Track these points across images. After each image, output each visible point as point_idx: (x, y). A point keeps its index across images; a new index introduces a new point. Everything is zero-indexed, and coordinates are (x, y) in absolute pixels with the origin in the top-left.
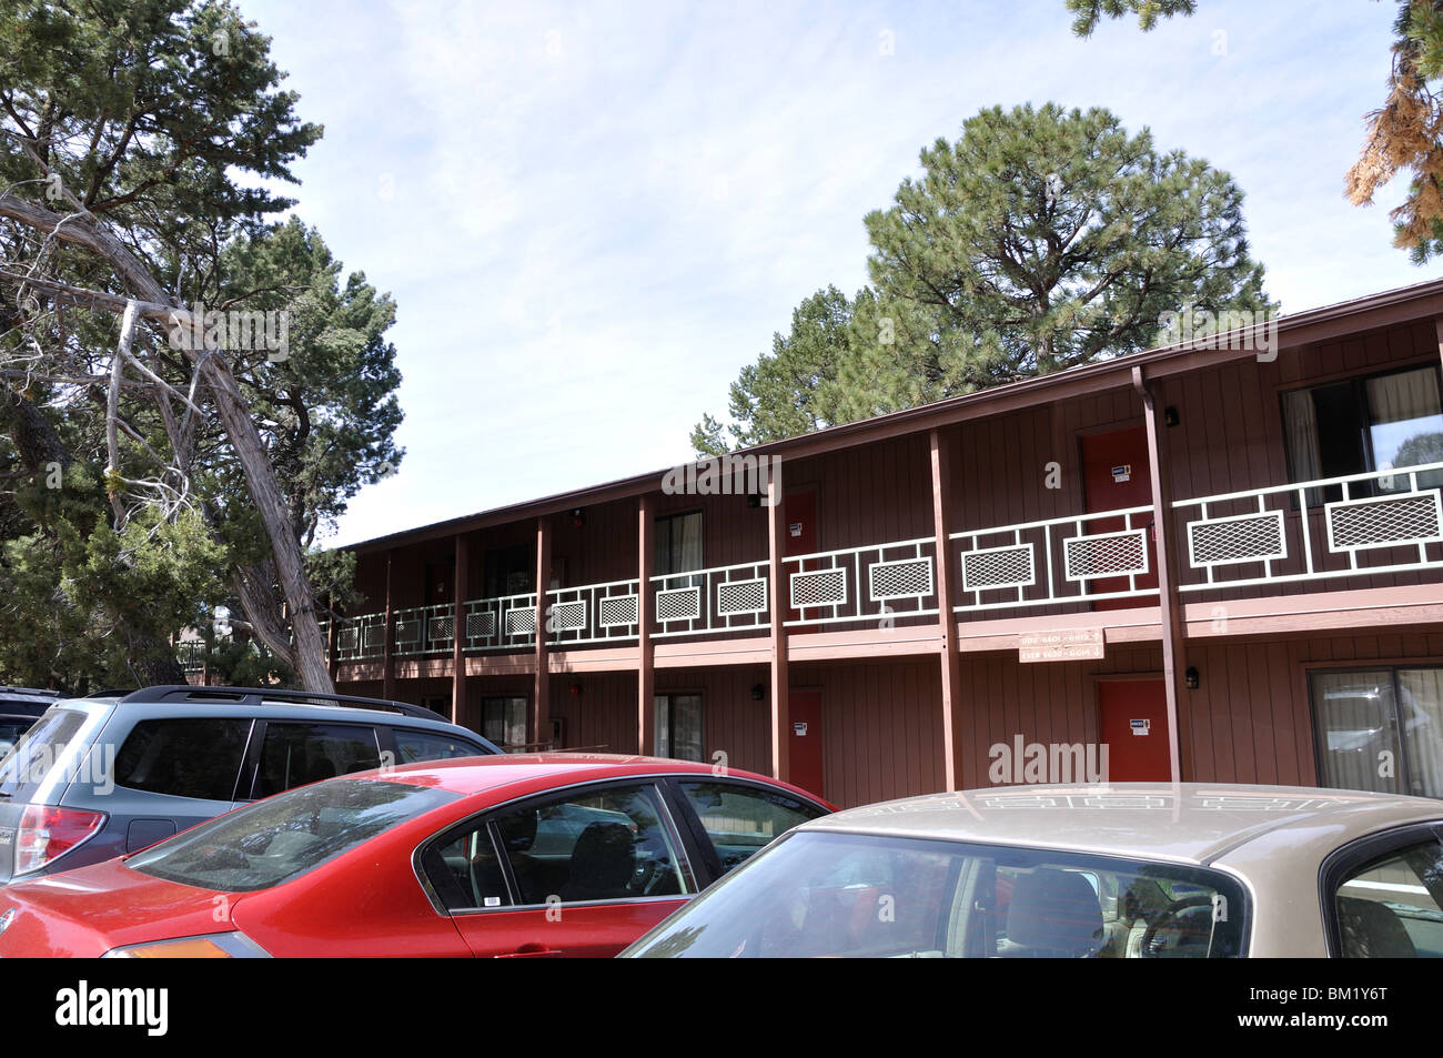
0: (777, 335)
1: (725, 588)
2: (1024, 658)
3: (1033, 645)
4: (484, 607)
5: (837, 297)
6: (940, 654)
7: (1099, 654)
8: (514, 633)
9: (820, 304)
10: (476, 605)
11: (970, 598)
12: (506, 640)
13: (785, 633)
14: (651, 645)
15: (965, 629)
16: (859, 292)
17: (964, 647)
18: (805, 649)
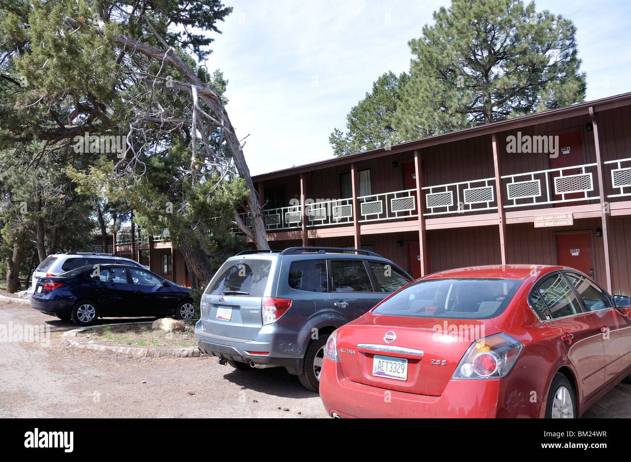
0: (367, 93)
1: (394, 201)
2: (536, 226)
3: (540, 220)
4: (274, 212)
5: (392, 76)
6: (498, 225)
7: (571, 223)
8: (290, 223)
9: (386, 79)
10: (269, 211)
11: (511, 202)
12: (286, 225)
13: (424, 218)
14: (359, 225)
15: (508, 215)
16: (401, 74)
17: (508, 222)
18: (433, 225)
